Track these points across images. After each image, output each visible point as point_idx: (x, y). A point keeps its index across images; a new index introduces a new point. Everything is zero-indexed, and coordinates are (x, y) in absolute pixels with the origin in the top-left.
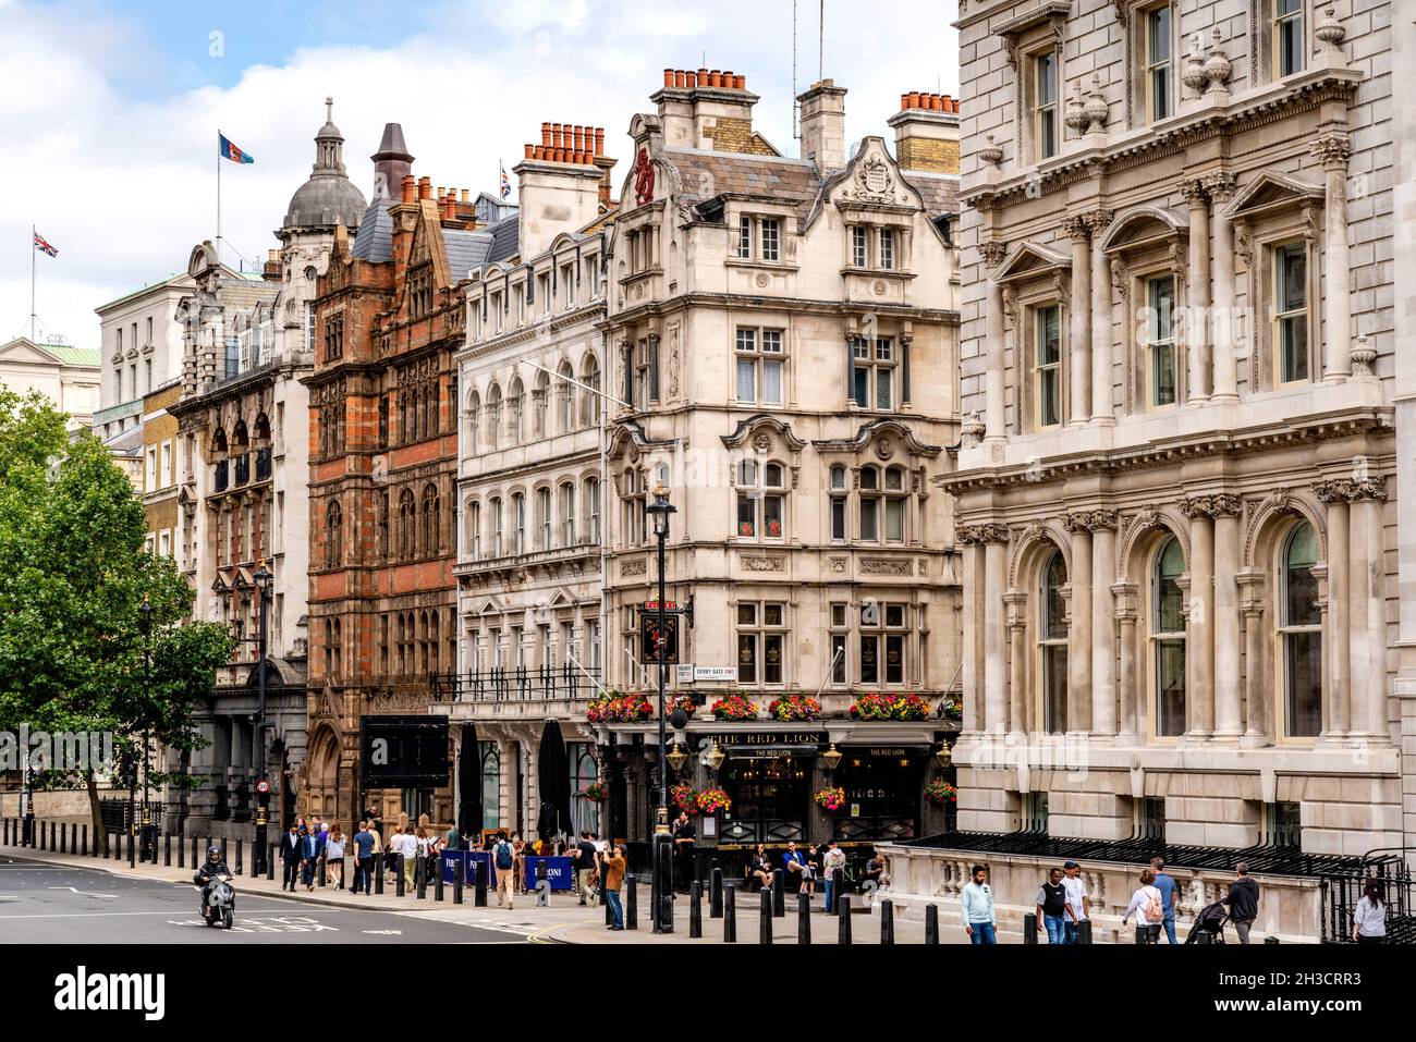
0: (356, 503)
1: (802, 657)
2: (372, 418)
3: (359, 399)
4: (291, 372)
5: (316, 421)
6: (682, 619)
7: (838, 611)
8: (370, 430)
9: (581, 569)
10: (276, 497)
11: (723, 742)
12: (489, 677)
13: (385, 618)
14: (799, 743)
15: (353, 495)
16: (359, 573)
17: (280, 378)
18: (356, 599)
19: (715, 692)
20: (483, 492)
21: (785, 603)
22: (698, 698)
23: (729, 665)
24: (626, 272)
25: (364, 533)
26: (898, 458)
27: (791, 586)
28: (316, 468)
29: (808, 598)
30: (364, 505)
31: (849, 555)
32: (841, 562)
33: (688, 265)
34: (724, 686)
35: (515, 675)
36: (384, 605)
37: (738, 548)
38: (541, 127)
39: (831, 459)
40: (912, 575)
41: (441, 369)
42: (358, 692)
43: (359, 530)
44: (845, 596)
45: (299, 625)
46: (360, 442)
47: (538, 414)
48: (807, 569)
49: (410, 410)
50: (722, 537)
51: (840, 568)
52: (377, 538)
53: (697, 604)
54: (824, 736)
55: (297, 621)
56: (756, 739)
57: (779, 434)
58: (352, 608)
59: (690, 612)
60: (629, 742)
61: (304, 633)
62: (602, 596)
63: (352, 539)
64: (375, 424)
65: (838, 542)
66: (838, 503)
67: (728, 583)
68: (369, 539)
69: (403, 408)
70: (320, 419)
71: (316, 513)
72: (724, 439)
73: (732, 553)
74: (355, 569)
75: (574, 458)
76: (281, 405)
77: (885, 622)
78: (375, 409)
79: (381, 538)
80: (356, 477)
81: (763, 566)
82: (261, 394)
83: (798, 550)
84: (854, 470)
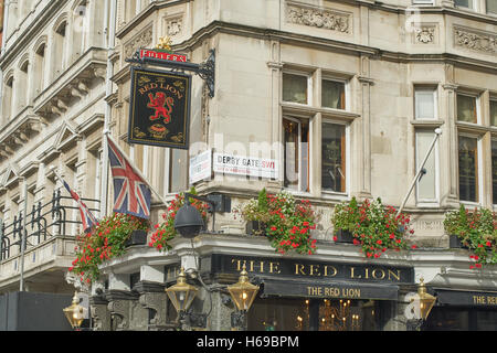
1: (376, 156)
6: (197, 82)
11: (257, 270)
14: (371, 279)
22: (220, 200)
31: (438, 20)
32: (426, 30)
34: (259, 186)
44: (436, 75)
48: (381, 35)
51: (426, 38)
53: (220, 60)
54: (408, 272)
56: (307, 270)
59: (208, 72)
81: (320, 20)
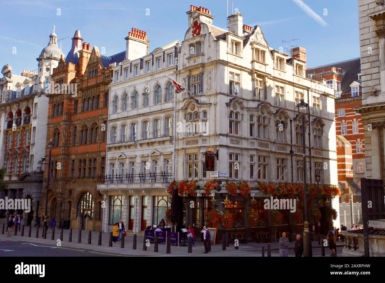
0: (66, 129)
1: (244, 170)
2: (71, 105)
3: (68, 100)
4: (41, 95)
5: (51, 107)
6: (216, 158)
7: (252, 157)
8: (71, 109)
9: (163, 144)
10: (32, 129)
12: (126, 176)
13: (74, 161)
15: (65, 126)
16: (65, 148)
17: (36, 96)
18: (64, 155)
19: (224, 180)
20: (119, 123)
21: (239, 154)
22: (220, 182)
23: (227, 172)
24: (187, 56)
25: (67, 137)
26: (266, 115)
27: (241, 149)
28: (50, 120)
29: (245, 153)
30: (68, 129)
31: (255, 141)
32: (253, 143)
33: (217, 52)
34: (226, 179)
35: (139, 176)
36: (73, 157)
37: (230, 136)
38: (132, 29)
39: (250, 113)
40: (269, 148)
41: (101, 90)
42: (63, 181)
43: (66, 136)
44: (254, 153)
45: (38, 163)
46: (68, 112)
47: (144, 100)
48: (245, 144)
49: (86, 103)
50: (225, 133)
51: (253, 145)
52: (71, 138)
53: (219, 153)
55: (38, 162)
57: (239, 104)
58: (63, 158)
59: (217, 155)
60: (201, 196)
61: (40, 165)
62: (174, 151)
63: (64, 138)
64: (73, 107)
65: (252, 137)
66: (251, 126)
67: (227, 147)
68: (69, 138)
69: (84, 103)
70: (52, 106)
71: (49, 132)
72: (226, 104)
73: (228, 138)
74: (65, 147)
75: (161, 111)
76: (36, 104)
77: (263, 161)
78: (73, 103)
79: (73, 138)
80: (66, 121)
81: (235, 142)
82: (28, 102)
83: (243, 138)
84: (257, 117)
